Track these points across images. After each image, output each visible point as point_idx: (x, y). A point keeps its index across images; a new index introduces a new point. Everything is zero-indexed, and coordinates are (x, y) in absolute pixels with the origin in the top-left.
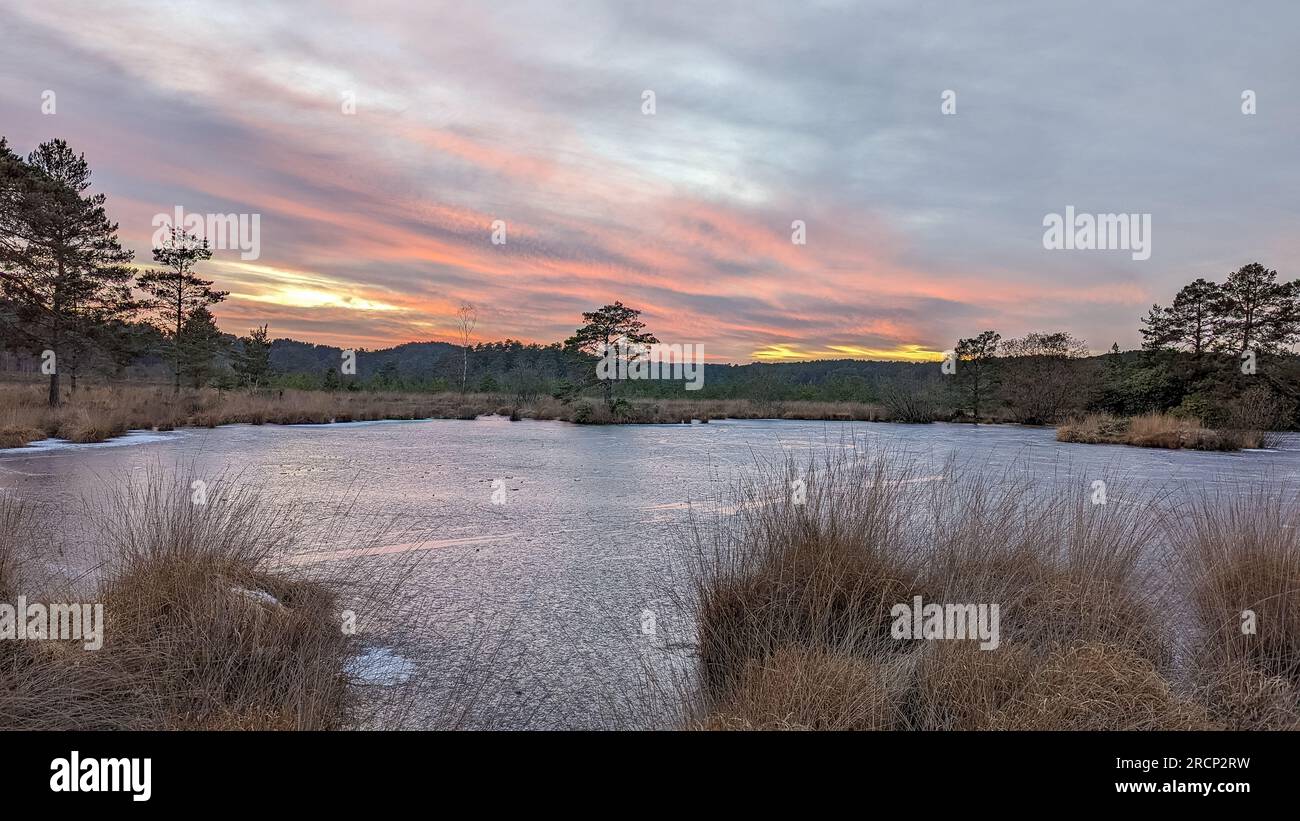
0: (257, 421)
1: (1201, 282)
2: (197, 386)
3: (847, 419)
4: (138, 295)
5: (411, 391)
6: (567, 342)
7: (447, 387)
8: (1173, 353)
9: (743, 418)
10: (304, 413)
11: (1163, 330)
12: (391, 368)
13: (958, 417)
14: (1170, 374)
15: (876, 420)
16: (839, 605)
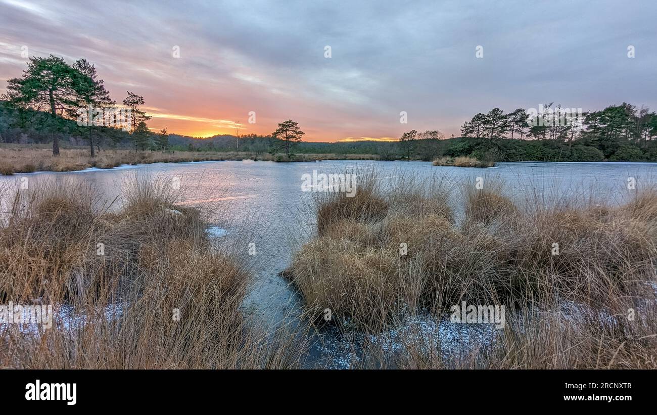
0: (166, 161)
1: (480, 114)
2: (143, 150)
3: (367, 159)
5: (219, 151)
6: (273, 134)
7: (231, 150)
8: (471, 138)
9: (333, 160)
10: (182, 159)
11: (468, 130)
12: (211, 144)
13: (403, 159)
14: (469, 144)
15: (377, 160)
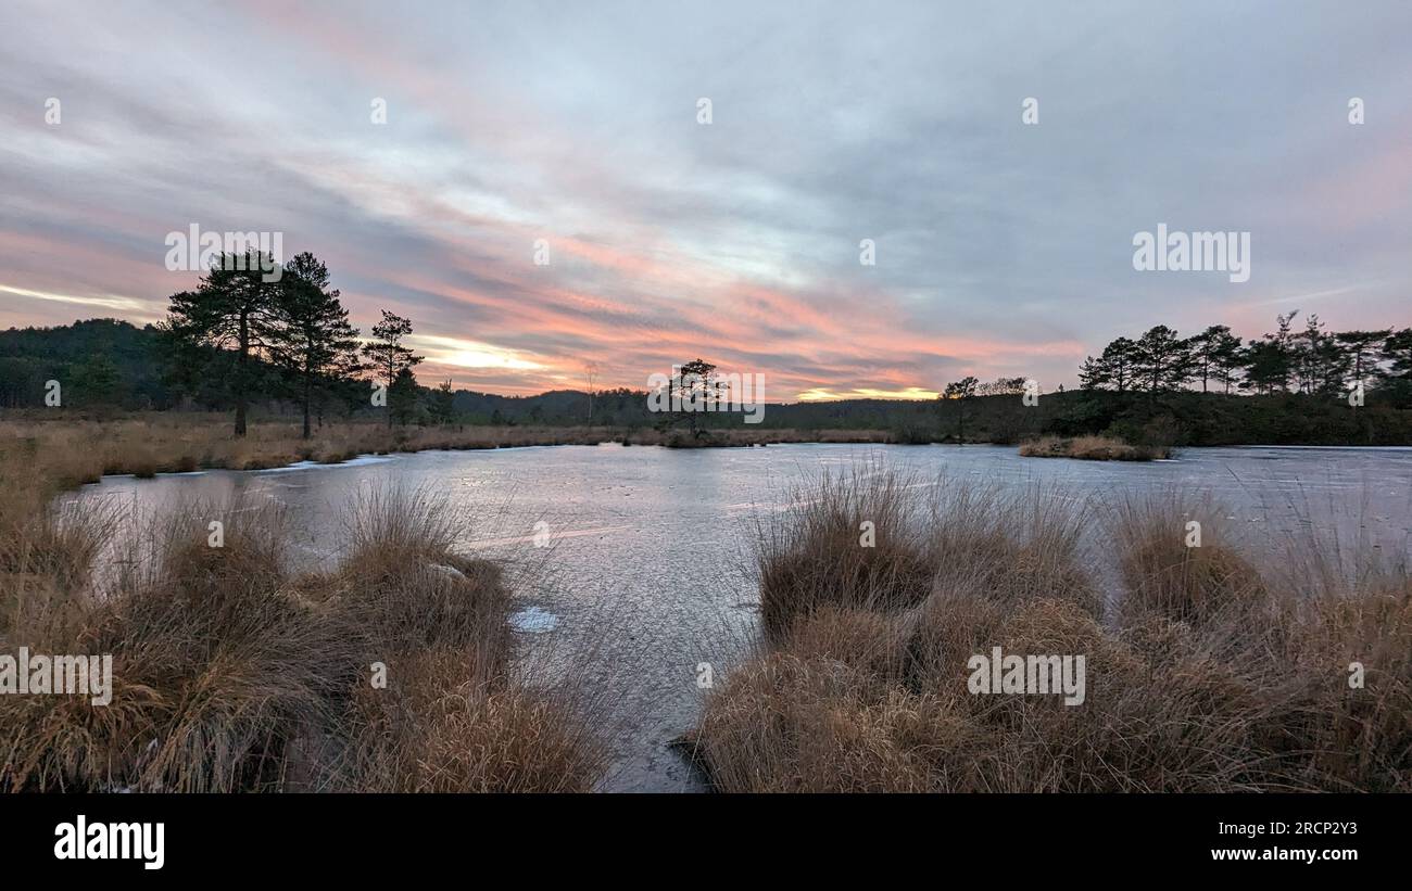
0: (445, 448)
1: (1122, 340)
2: (404, 424)
3: (868, 442)
4: (363, 360)
5: (552, 425)
7: (577, 422)
8: (1102, 390)
9: (791, 442)
10: (477, 442)
11: (1095, 374)
12: (539, 409)
13: (948, 440)
14: (1101, 406)
15: (888, 442)
16: (863, 574)
